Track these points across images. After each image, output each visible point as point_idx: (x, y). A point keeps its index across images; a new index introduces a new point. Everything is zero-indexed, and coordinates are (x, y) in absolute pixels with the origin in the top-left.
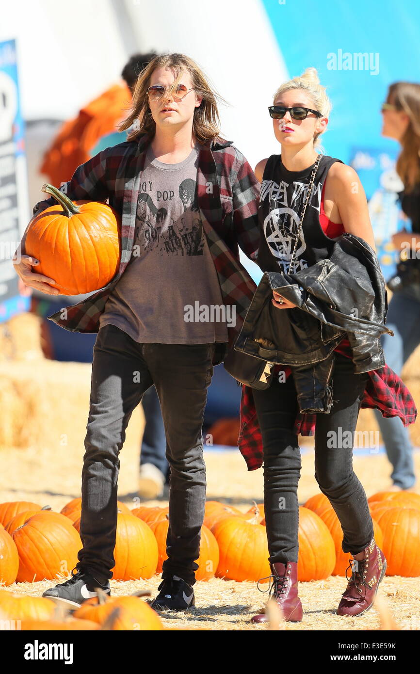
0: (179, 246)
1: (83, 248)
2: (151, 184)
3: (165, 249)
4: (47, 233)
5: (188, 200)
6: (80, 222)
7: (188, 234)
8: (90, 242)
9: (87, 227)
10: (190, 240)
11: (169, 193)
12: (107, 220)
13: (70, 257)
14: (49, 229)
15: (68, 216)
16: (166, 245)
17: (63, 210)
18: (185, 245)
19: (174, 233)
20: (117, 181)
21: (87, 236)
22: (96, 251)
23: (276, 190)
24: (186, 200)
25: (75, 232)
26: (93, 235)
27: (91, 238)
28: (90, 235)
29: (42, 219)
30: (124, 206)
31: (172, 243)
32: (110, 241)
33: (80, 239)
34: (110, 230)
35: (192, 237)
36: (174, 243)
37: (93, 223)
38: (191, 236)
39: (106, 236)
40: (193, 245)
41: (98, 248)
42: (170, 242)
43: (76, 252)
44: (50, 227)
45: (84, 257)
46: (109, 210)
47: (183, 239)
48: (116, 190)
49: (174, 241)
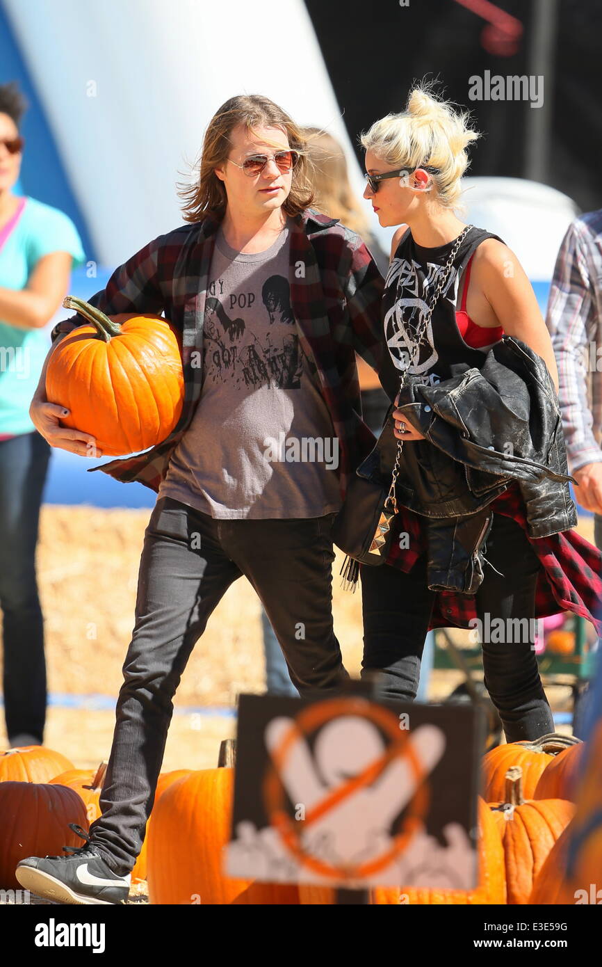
0: (263, 375)
1: (133, 386)
2: (222, 284)
3: (243, 380)
4: (78, 369)
5: (276, 306)
6: (125, 347)
7: (278, 356)
8: (142, 376)
9: (135, 354)
10: (280, 366)
11: (247, 296)
12: (163, 340)
13: (114, 400)
14: (79, 362)
15: (104, 339)
16: (244, 373)
17: (96, 332)
18: (272, 373)
19: (256, 356)
20: (175, 281)
21: (137, 368)
22: (152, 388)
23: (406, 272)
24: (273, 307)
25: (119, 363)
26: (145, 366)
27: (143, 370)
28: (140, 366)
29: (68, 348)
30: (186, 317)
31: (254, 370)
32: (171, 371)
33: (127, 373)
34: (169, 355)
35: (284, 362)
36: (256, 371)
37: (143, 347)
38: (282, 359)
39: (164, 365)
40: (285, 373)
41: (155, 383)
42: (250, 369)
43: (123, 392)
44: (81, 358)
45: (135, 398)
46: (166, 326)
47: (270, 364)
48: (174, 295)
49: (256, 367)
